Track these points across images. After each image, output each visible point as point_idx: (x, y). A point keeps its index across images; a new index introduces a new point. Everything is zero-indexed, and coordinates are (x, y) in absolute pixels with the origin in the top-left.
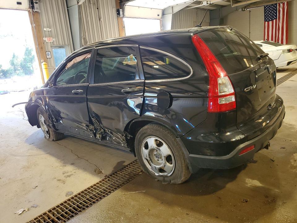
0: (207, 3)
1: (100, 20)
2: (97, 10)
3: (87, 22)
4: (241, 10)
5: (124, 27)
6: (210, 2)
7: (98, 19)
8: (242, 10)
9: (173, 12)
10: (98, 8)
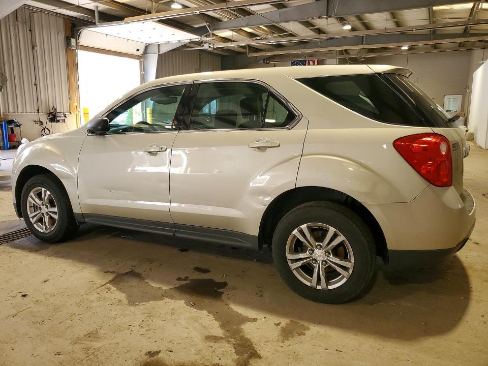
0: (210, 47)
1: (33, 48)
2: (29, 32)
3: (9, 48)
4: (262, 62)
5: (77, 64)
6: (214, 45)
7: (30, 46)
8: (264, 62)
9: (159, 52)
10: (30, 31)
